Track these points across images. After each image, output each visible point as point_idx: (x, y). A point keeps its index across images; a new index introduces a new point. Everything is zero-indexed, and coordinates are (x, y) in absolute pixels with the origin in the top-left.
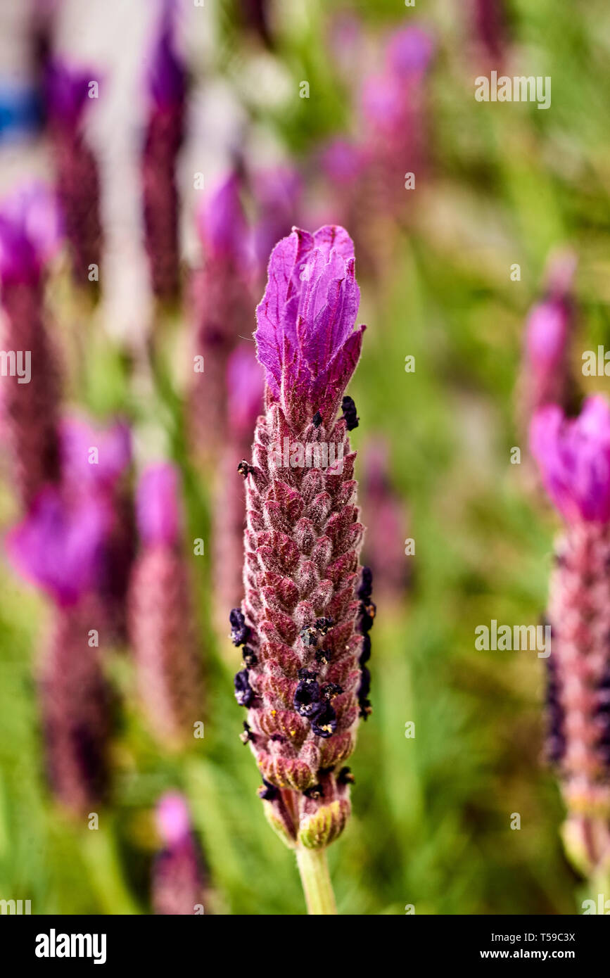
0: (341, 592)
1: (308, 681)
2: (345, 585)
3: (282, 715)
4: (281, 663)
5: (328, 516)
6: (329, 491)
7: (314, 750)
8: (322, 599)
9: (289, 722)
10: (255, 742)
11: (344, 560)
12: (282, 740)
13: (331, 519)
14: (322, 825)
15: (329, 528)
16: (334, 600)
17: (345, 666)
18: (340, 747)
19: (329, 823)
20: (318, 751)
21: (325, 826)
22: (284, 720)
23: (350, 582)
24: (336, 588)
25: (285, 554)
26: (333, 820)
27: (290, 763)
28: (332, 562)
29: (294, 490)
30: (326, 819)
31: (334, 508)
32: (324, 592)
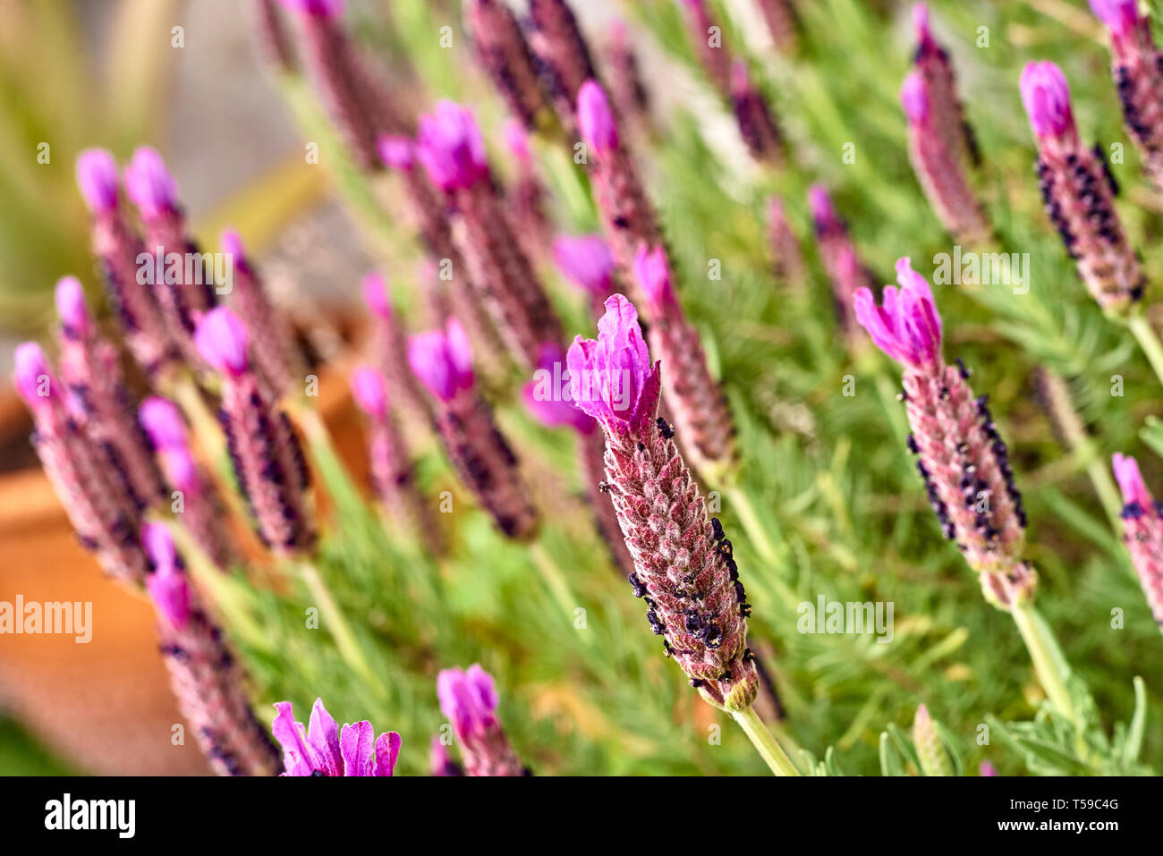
0: (696, 551)
1: (692, 617)
2: (697, 545)
3: (684, 638)
4: (671, 606)
5: (669, 506)
6: (664, 491)
7: (713, 656)
8: (683, 563)
9: (690, 641)
10: (675, 654)
11: (691, 530)
12: (690, 653)
13: (673, 508)
14: (738, 698)
15: (673, 515)
16: (692, 558)
17: (717, 595)
18: (732, 647)
19: (742, 694)
20: (716, 655)
21: (740, 698)
22: (686, 641)
23: (701, 543)
24: (691, 550)
25: (647, 541)
26: (745, 691)
27: (700, 666)
28: (682, 535)
29: (639, 498)
30: (739, 693)
31: (672, 500)
32: (683, 558)
